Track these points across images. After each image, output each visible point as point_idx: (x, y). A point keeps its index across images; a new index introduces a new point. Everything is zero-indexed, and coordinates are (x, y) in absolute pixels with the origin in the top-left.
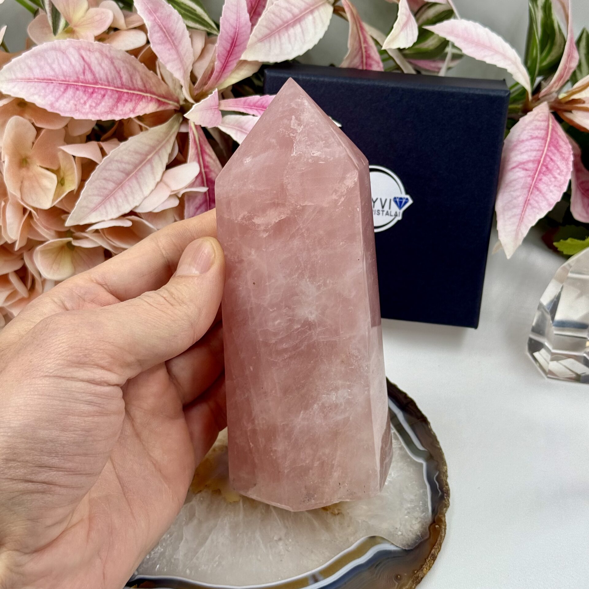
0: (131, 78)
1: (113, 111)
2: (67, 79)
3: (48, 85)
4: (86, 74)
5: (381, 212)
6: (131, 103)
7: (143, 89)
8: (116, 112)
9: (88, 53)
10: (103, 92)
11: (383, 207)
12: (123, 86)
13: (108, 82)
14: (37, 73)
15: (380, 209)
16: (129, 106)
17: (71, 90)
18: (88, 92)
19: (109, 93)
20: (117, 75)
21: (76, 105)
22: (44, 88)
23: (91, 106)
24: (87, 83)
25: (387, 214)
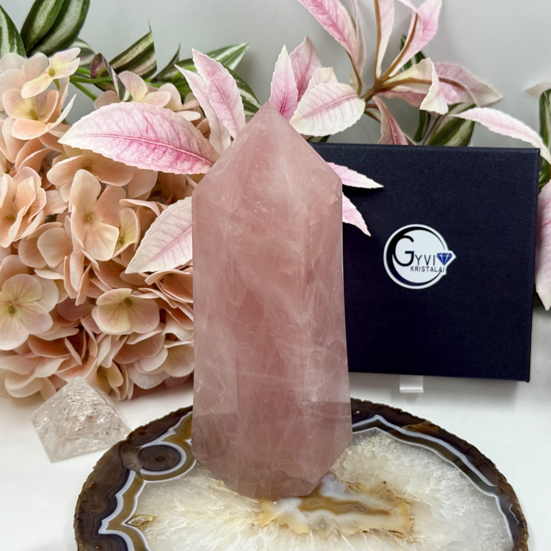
0: (189, 141)
1: (172, 166)
2: (132, 135)
3: (114, 140)
4: (148, 133)
5: (426, 269)
6: (189, 162)
7: (199, 153)
8: (176, 167)
9: (151, 115)
10: (164, 149)
11: (427, 264)
12: (181, 147)
13: (169, 141)
14: (105, 129)
15: (425, 265)
16: (187, 165)
17: (136, 144)
18: (150, 147)
19: (170, 151)
20: (176, 137)
21: (139, 157)
22: (111, 142)
23: (153, 159)
24: (149, 140)
25: (432, 270)
